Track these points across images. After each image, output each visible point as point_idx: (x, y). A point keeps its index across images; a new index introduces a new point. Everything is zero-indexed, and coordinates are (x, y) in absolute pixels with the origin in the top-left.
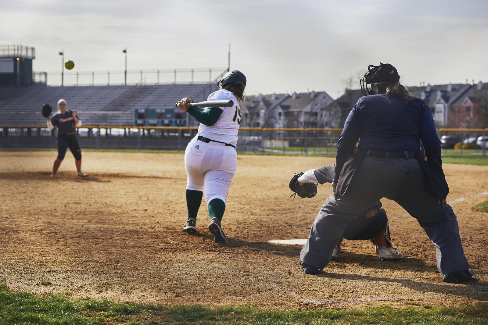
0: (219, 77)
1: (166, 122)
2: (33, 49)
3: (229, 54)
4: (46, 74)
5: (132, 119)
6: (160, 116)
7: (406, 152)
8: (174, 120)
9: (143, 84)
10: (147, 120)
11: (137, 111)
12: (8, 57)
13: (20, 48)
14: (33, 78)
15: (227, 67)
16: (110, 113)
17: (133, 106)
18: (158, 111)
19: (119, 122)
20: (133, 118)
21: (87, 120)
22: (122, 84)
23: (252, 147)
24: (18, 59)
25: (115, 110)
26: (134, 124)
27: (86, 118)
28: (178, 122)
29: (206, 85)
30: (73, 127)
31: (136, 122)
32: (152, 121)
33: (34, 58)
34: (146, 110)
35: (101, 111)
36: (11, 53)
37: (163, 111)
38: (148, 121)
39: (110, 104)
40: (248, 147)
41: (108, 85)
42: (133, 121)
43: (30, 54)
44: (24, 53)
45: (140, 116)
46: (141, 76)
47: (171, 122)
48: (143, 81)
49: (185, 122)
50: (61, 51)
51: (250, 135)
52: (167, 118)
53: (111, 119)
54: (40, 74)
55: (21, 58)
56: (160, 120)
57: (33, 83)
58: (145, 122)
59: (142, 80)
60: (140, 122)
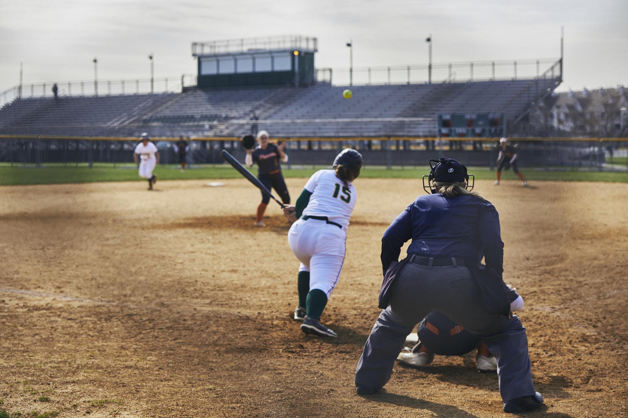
0: (548, 71)
1: (478, 130)
2: (315, 40)
3: (562, 40)
4: (331, 70)
5: (435, 128)
6: (470, 123)
7: (453, 259)
8: (487, 128)
9: (452, 82)
10: (453, 129)
11: (440, 117)
12: (284, 51)
13: (299, 39)
14: (315, 76)
15: (559, 57)
16: (407, 119)
17: (438, 110)
18: (468, 117)
19: (418, 132)
20: (437, 126)
21: (380, 129)
22: (425, 82)
23: (589, 162)
24: (296, 53)
25: (415, 116)
26: (437, 134)
27: (378, 126)
28: (493, 131)
29: (531, 81)
30: (276, 164)
31: (440, 131)
32: (460, 130)
33: (316, 50)
34: (453, 116)
35: (397, 117)
36: (288, 45)
37: (474, 117)
38: (455, 130)
39: (409, 108)
40: (584, 163)
41: (408, 83)
42: (437, 130)
43: (311, 46)
44: (303, 46)
45: (445, 124)
46: (450, 71)
47: (483, 131)
48: (452, 78)
49: (501, 130)
50: (349, 42)
51: (590, 147)
52: (479, 126)
53: (409, 128)
54: (324, 70)
55: (300, 53)
56: (470, 129)
57: (314, 82)
58: (451, 131)
59: (450, 76)
60: (444, 131)
